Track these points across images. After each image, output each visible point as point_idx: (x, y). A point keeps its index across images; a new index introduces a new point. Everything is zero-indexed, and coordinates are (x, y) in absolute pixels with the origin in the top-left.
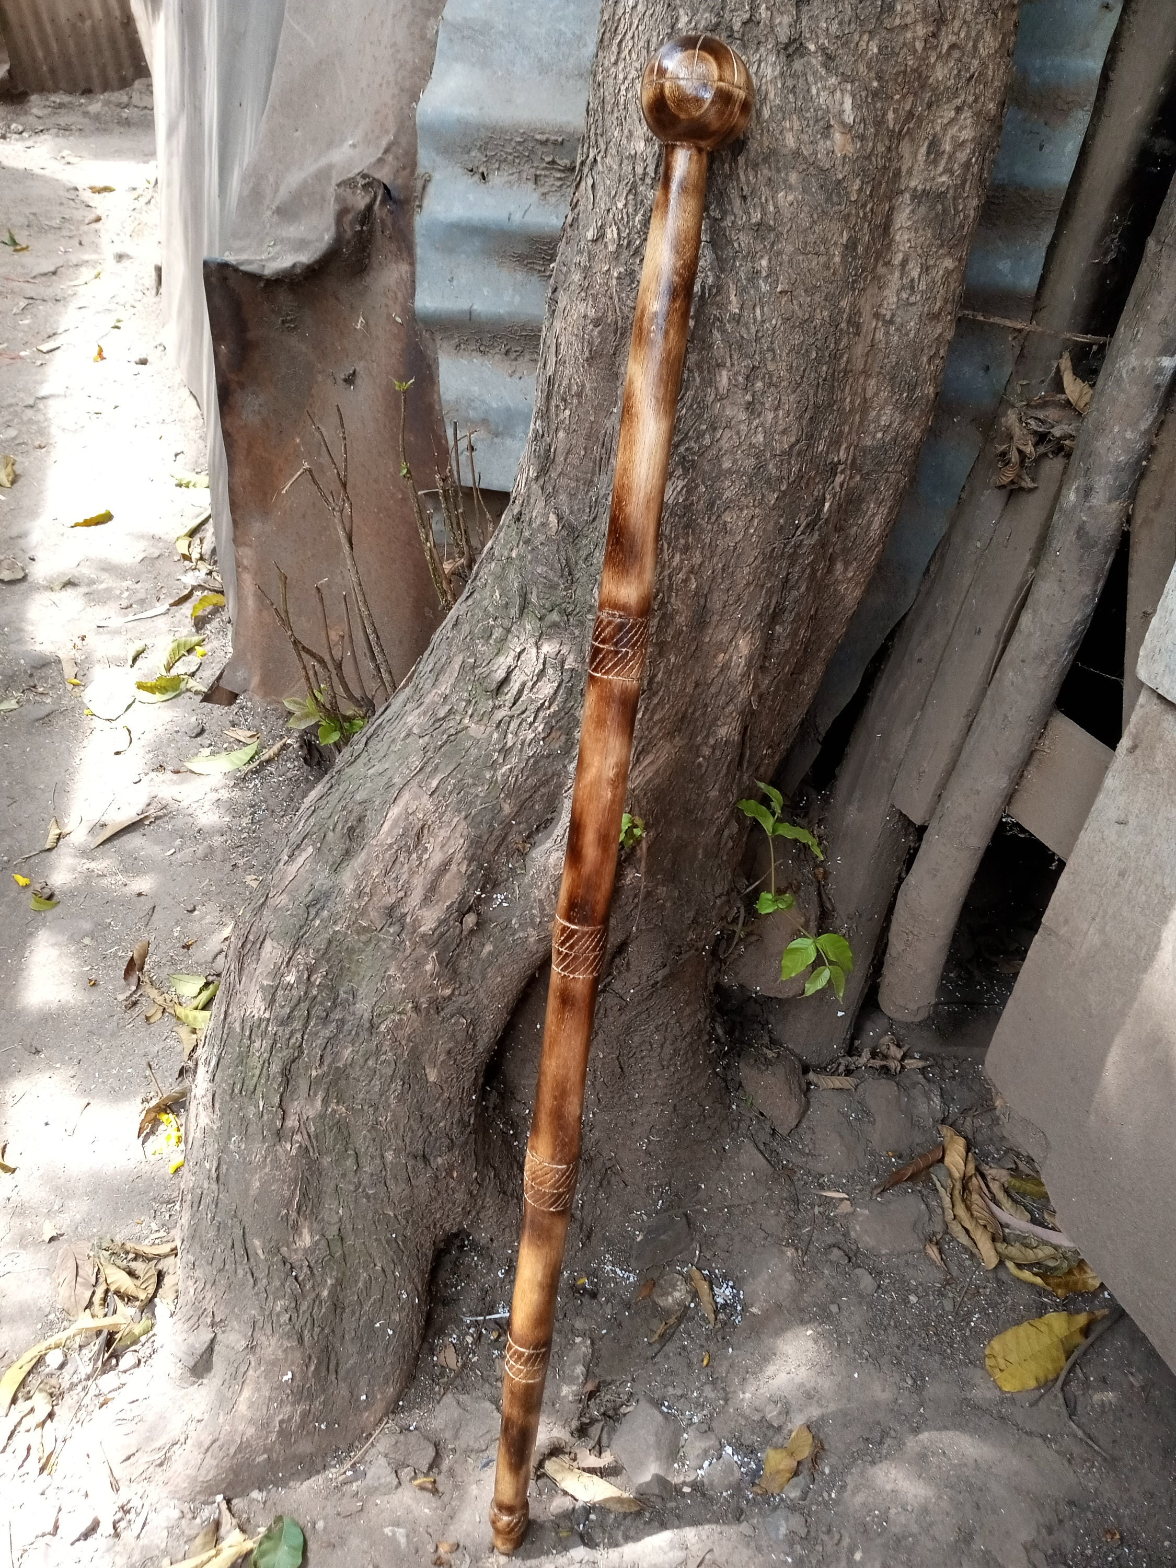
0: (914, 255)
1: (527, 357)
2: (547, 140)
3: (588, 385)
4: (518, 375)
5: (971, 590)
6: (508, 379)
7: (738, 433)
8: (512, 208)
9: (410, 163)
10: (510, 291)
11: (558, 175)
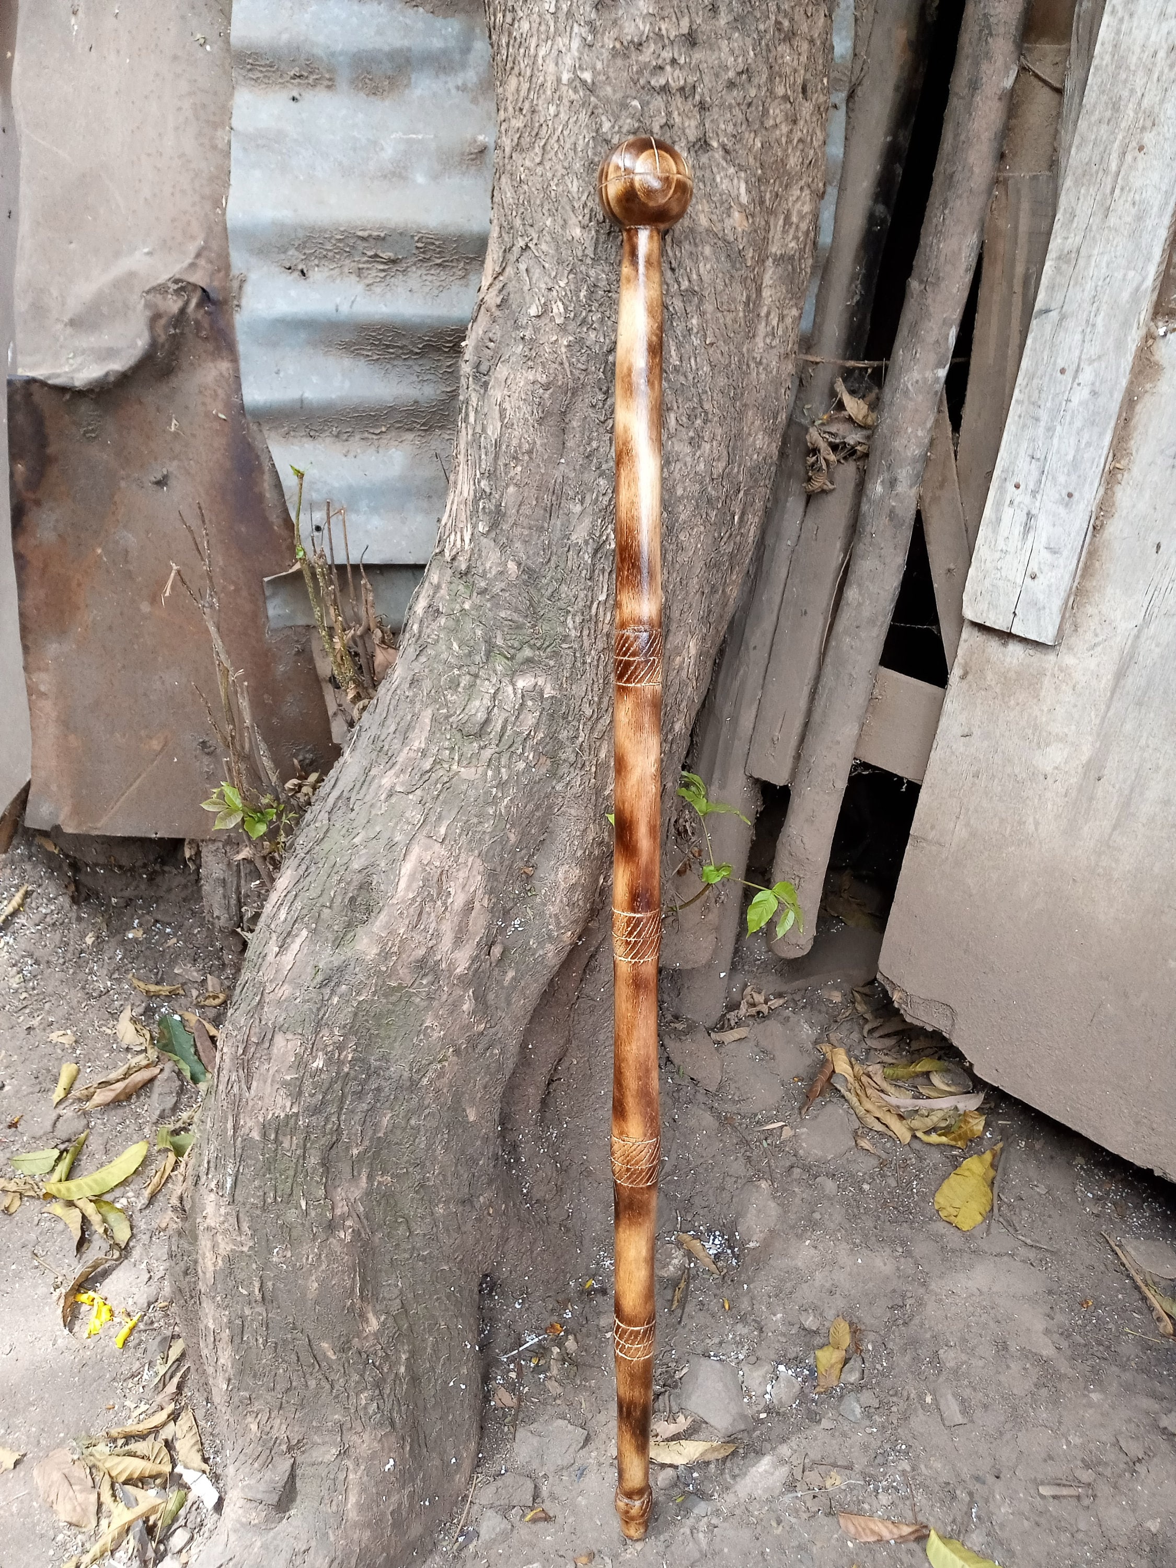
1: (358, 437)
2: (370, 236)
3: (538, 442)
4: (352, 454)
8: (338, 300)
9: (224, 265)
10: (339, 377)
11: (382, 267)
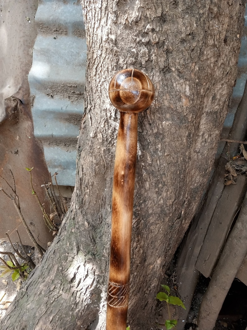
0: (206, 131)
1: (72, 146)
2: (71, 86)
3: (95, 183)
4: (69, 151)
5: (216, 210)
6: (66, 153)
7: (154, 201)
8: (62, 106)
9: (28, 92)
10: (64, 129)
11: (76, 96)
